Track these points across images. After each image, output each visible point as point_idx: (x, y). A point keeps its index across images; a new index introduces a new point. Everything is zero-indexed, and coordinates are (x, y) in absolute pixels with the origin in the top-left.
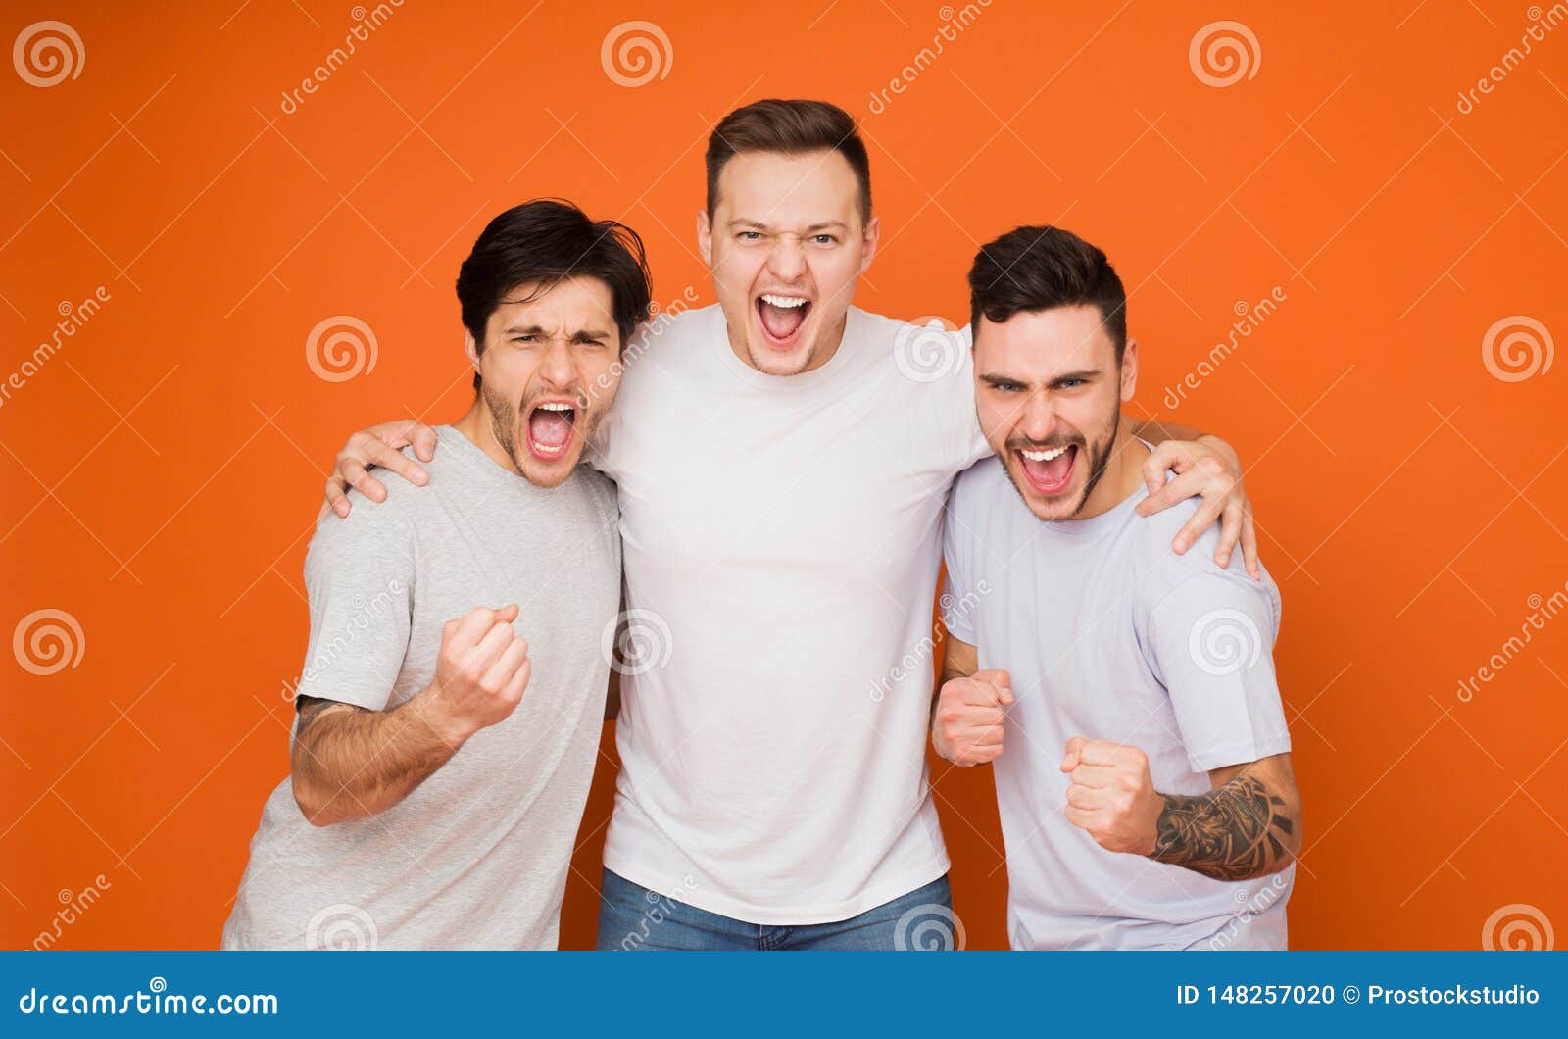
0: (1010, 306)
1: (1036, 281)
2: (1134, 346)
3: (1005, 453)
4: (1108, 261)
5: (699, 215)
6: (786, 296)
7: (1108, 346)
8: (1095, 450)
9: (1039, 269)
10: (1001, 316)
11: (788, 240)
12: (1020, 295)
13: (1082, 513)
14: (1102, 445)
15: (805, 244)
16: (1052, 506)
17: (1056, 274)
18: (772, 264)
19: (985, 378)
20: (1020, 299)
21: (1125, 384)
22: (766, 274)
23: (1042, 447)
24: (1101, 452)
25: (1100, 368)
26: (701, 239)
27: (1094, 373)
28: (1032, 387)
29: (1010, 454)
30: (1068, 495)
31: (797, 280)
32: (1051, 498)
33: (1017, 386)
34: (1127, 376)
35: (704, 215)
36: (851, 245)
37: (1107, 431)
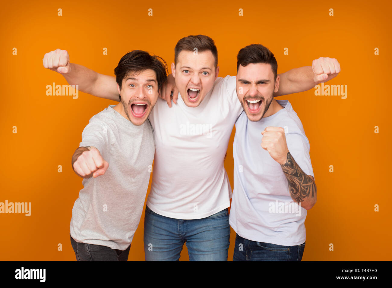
0: (248, 62)
1: (255, 56)
2: (279, 78)
3: (243, 101)
4: (274, 56)
5: (172, 64)
6: (195, 88)
7: (273, 75)
8: (267, 102)
9: (256, 52)
10: (245, 65)
11: (196, 73)
12: (250, 59)
13: (262, 119)
14: (269, 101)
15: (200, 74)
16: (254, 117)
17: (261, 55)
18: (192, 80)
19: (240, 80)
20: (250, 60)
21: (276, 87)
22: (190, 83)
23: (253, 99)
24: (268, 104)
25: (270, 80)
26: (172, 70)
27: (268, 81)
28: (252, 83)
29: (244, 102)
30: (259, 114)
31: (198, 85)
32: (254, 115)
33: (247, 83)
34: (276, 86)
35: (174, 64)
36: (212, 75)
37: (271, 97)
